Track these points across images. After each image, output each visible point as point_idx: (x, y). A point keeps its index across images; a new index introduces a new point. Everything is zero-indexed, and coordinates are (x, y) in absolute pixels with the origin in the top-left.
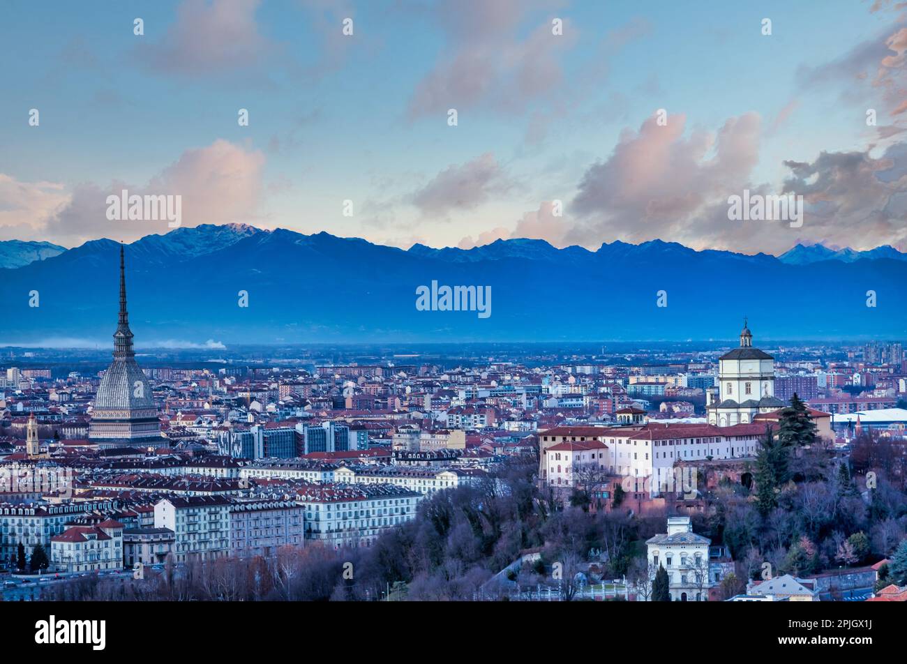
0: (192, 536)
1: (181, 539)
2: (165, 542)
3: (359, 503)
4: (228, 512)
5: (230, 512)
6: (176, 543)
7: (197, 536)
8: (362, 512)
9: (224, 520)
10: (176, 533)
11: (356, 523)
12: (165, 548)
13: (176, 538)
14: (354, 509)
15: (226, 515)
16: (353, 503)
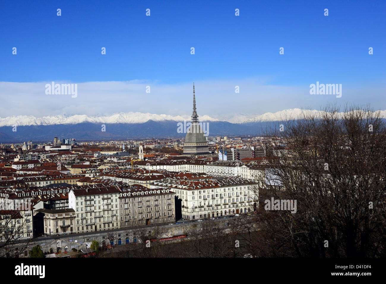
0: (89, 214)
1: (80, 216)
2: (67, 218)
3: (215, 190)
4: (117, 197)
5: (119, 198)
6: (76, 219)
7: (93, 214)
8: (217, 195)
9: (114, 203)
10: (76, 212)
11: (213, 202)
12: (67, 223)
13: (76, 215)
14: (211, 193)
15: (116, 200)
16: (211, 190)
